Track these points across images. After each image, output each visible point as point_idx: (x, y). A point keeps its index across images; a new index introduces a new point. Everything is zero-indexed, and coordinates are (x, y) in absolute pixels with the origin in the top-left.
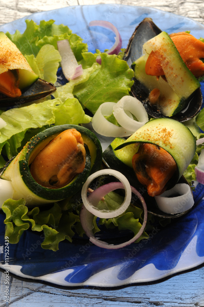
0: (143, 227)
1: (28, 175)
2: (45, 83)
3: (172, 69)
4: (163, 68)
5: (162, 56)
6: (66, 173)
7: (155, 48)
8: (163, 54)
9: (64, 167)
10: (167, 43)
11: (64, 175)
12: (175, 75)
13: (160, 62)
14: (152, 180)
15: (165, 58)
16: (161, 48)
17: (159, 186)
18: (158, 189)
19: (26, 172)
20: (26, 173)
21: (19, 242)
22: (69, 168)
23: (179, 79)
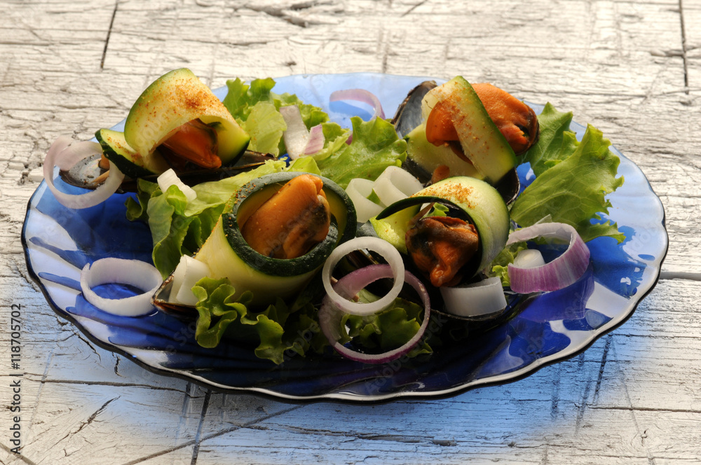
0: (421, 329)
1: (237, 235)
2: (259, 155)
3: (470, 128)
4: (455, 126)
5: (453, 108)
6: (298, 239)
7: (443, 97)
8: (454, 105)
9: (296, 229)
10: (461, 88)
11: (293, 243)
12: (474, 137)
13: (450, 116)
14: (438, 260)
15: (458, 111)
16: (451, 96)
17: (449, 267)
18: (448, 272)
19: (233, 230)
20: (233, 232)
21: (218, 345)
22: (303, 232)
23: (482, 144)
